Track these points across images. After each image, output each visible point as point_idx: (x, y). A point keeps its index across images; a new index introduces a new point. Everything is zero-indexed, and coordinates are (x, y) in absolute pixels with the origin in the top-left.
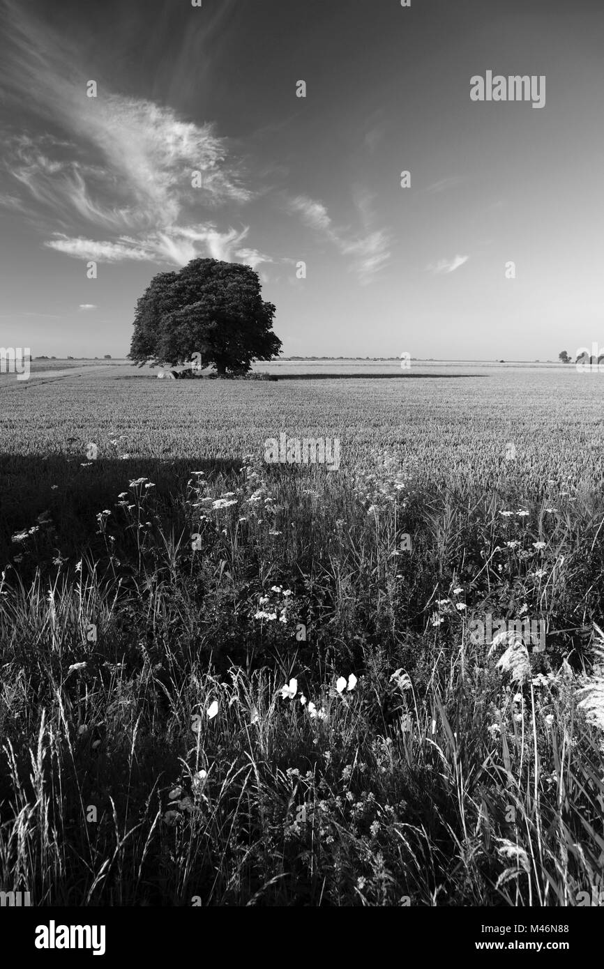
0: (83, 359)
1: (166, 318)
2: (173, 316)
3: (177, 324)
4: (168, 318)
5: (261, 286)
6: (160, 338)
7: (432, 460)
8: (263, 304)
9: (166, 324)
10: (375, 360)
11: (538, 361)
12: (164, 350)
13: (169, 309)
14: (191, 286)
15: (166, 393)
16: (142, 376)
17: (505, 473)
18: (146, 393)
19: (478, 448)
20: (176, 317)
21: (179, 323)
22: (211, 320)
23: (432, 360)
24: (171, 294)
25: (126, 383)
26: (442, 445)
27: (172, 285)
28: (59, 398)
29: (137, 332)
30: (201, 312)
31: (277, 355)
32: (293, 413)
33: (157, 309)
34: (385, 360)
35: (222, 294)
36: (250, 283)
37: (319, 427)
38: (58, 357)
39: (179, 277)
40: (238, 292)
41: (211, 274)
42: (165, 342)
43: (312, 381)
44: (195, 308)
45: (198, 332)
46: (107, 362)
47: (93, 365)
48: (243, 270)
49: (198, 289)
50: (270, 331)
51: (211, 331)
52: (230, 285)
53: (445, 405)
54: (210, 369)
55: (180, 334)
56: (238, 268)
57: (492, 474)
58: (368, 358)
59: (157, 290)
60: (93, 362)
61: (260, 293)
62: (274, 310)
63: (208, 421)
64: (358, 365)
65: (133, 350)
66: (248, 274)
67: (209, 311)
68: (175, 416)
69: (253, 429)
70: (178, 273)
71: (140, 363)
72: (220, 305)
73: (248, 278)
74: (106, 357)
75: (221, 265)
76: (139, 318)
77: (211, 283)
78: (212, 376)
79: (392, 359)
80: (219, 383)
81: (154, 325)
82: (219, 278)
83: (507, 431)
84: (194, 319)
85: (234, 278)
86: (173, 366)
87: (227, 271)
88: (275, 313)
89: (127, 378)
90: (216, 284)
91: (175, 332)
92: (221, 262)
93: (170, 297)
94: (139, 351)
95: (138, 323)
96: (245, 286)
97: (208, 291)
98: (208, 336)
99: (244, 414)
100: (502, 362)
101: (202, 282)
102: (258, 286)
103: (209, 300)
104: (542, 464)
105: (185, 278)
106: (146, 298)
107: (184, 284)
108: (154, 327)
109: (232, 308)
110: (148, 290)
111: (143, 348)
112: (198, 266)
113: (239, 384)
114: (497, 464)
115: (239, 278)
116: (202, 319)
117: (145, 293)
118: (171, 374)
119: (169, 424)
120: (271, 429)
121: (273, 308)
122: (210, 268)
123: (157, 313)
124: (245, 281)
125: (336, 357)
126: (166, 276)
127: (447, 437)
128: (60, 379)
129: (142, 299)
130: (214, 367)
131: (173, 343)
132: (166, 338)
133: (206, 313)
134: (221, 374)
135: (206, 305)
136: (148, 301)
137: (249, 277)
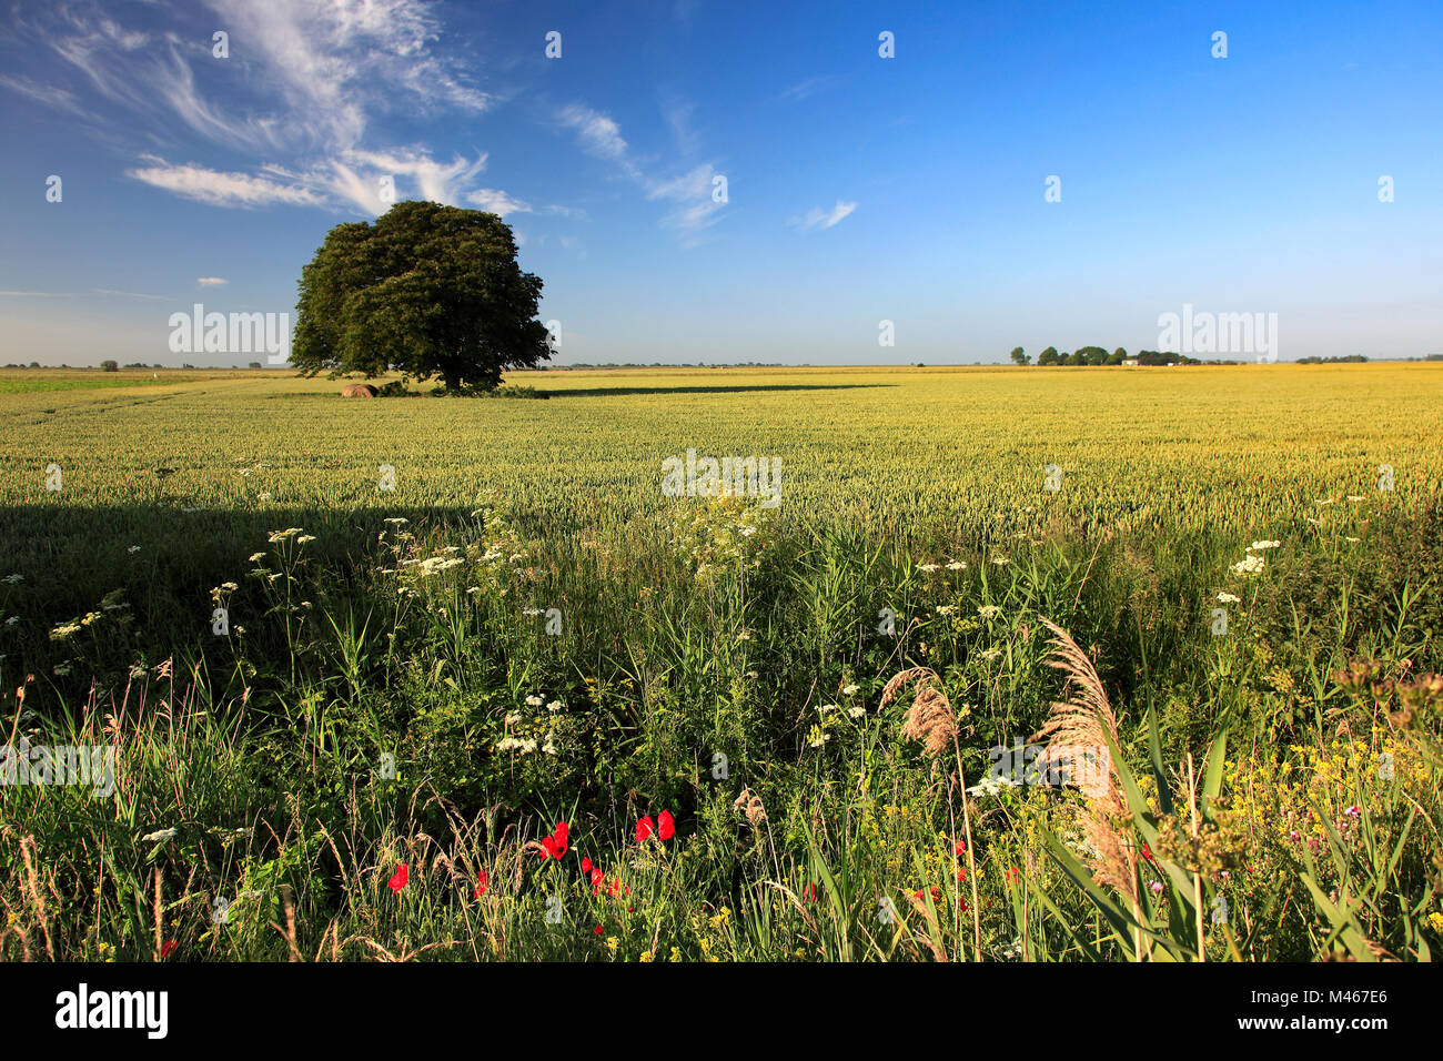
0: (211, 368)
1: (353, 300)
2: (368, 295)
3: (371, 307)
4: (357, 298)
5: (517, 248)
6: (345, 331)
7: (805, 499)
8: (521, 275)
9: (354, 307)
10: (714, 367)
11: (978, 364)
12: (351, 352)
13: (359, 284)
14: (397, 247)
15: (355, 418)
16: (313, 394)
17: (926, 512)
18: (321, 417)
19: (882, 480)
20: (373, 296)
21: (377, 306)
22: (432, 301)
23: (808, 366)
24: (360, 259)
25: (287, 404)
26: (822, 479)
27: (363, 245)
28: (162, 425)
29: (303, 321)
30: (414, 289)
31: (546, 357)
32: (573, 443)
33: (337, 284)
34: (731, 367)
35: (450, 259)
36: (498, 243)
37: (617, 462)
38: (164, 365)
39: (374, 232)
40: (478, 256)
41: (431, 228)
42: (352, 337)
43: (608, 398)
44: (404, 281)
45: (410, 321)
46: (254, 373)
47: (229, 378)
48: (486, 221)
49: (409, 251)
50: (534, 319)
51: (431, 319)
52: (464, 245)
53: (828, 427)
54: (433, 382)
55: (378, 323)
56: (476, 218)
57: (903, 514)
58: (701, 365)
59: (338, 251)
60: (228, 374)
61: (515, 259)
62: (541, 286)
63: (427, 457)
64: (685, 375)
65: (296, 350)
66: (495, 228)
67: (429, 288)
68: (369, 451)
69: (503, 465)
70: (372, 224)
71: (310, 372)
72: (447, 278)
73: (495, 235)
74: (252, 365)
75: (448, 211)
76: (306, 297)
77: (431, 243)
78: (437, 393)
79: (742, 365)
80: (449, 403)
81: (333, 309)
82: (444, 233)
83: (928, 458)
84: (403, 300)
85: (470, 233)
86: (368, 377)
87: (458, 223)
88: (542, 292)
89: (287, 396)
90: (439, 243)
91: (370, 320)
92: (447, 208)
93: (359, 264)
94: (308, 353)
95: (304, 306)
96: (490, 248)
97: (427, 255)
98: (429, 327)
99: (489, 446)
100: (921, 365)
101: (416, 240)
102: (513, 249)
103: (429, 269)
104: (985, 497)
105: (386, 233)
106: (317, 266)
107: (383, 244)
108: (333, 313)
109: (469, 282)
110: (321, 251)
111: (314, 348)
112: (407, 214)
113: (482, 405)
114: (913, 502)
115: (480, 234)
116: (416, 299)
117: (315, 256)
118: (365, 390)
119: (355, 462)
120: (534, 465)
121: (538, 283)
122: (428, 218)
123: (337, 289)
124: (489, 241)
125: (648, 364)
126: (351, 229)
127: (830, 467)
128: (167, 398)
129: (311, 267)
130: (440, 378)
131: (367, 339)
132: (353, 330)
133: (423, 290)
134: (453, 388)
135: (423, 277)
136: (322, 270)
137: (497, 232)
